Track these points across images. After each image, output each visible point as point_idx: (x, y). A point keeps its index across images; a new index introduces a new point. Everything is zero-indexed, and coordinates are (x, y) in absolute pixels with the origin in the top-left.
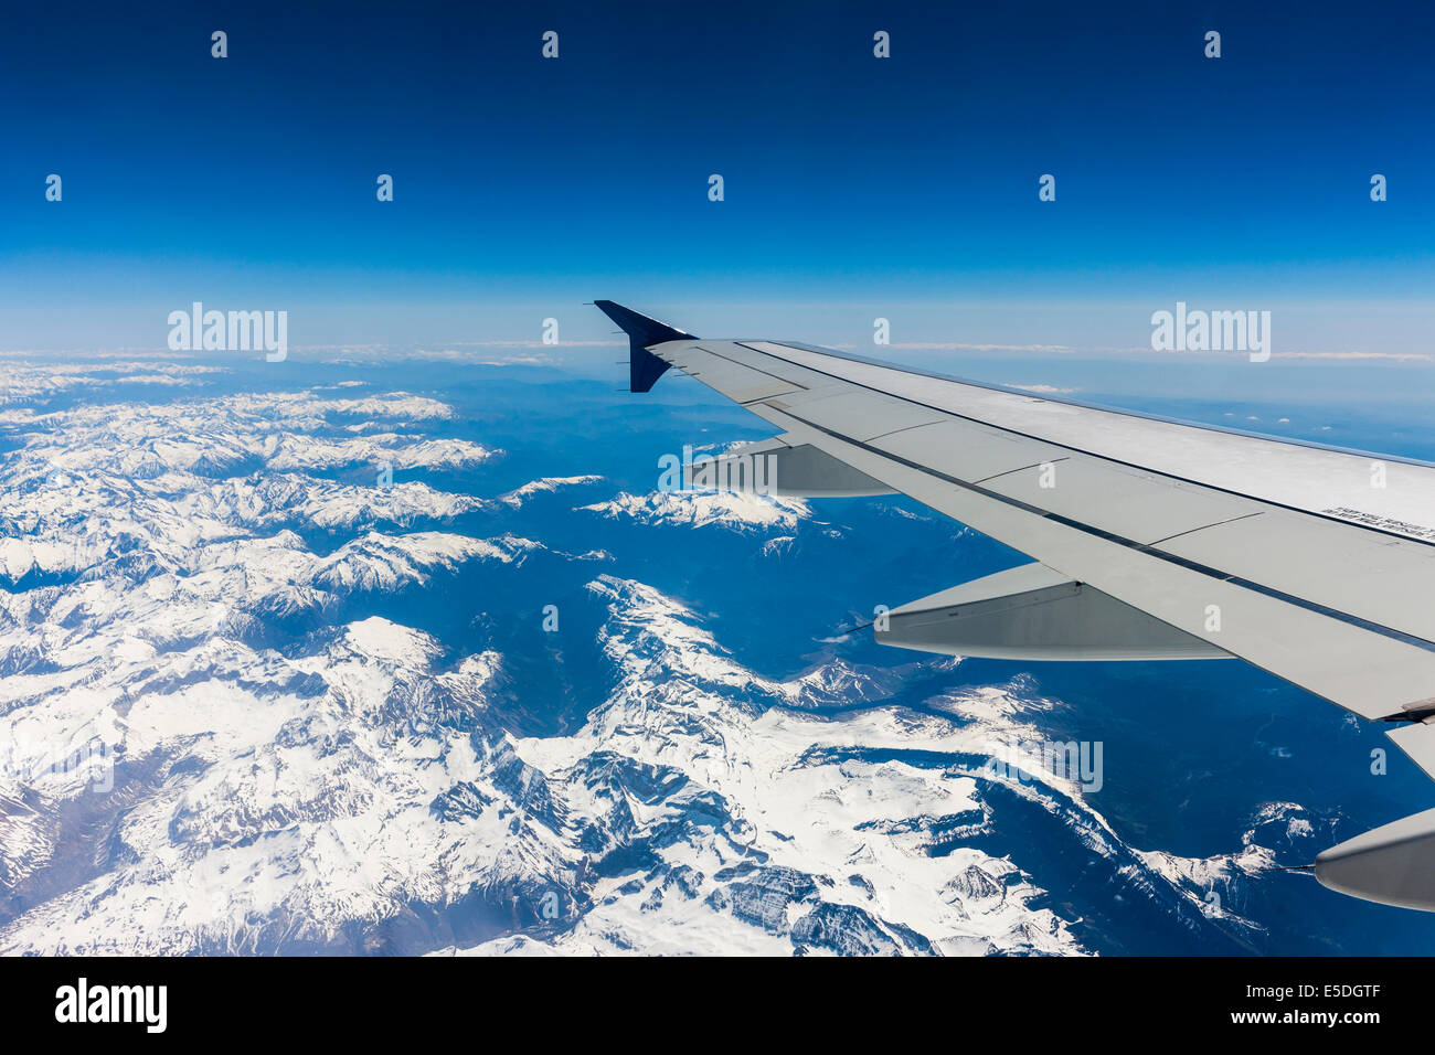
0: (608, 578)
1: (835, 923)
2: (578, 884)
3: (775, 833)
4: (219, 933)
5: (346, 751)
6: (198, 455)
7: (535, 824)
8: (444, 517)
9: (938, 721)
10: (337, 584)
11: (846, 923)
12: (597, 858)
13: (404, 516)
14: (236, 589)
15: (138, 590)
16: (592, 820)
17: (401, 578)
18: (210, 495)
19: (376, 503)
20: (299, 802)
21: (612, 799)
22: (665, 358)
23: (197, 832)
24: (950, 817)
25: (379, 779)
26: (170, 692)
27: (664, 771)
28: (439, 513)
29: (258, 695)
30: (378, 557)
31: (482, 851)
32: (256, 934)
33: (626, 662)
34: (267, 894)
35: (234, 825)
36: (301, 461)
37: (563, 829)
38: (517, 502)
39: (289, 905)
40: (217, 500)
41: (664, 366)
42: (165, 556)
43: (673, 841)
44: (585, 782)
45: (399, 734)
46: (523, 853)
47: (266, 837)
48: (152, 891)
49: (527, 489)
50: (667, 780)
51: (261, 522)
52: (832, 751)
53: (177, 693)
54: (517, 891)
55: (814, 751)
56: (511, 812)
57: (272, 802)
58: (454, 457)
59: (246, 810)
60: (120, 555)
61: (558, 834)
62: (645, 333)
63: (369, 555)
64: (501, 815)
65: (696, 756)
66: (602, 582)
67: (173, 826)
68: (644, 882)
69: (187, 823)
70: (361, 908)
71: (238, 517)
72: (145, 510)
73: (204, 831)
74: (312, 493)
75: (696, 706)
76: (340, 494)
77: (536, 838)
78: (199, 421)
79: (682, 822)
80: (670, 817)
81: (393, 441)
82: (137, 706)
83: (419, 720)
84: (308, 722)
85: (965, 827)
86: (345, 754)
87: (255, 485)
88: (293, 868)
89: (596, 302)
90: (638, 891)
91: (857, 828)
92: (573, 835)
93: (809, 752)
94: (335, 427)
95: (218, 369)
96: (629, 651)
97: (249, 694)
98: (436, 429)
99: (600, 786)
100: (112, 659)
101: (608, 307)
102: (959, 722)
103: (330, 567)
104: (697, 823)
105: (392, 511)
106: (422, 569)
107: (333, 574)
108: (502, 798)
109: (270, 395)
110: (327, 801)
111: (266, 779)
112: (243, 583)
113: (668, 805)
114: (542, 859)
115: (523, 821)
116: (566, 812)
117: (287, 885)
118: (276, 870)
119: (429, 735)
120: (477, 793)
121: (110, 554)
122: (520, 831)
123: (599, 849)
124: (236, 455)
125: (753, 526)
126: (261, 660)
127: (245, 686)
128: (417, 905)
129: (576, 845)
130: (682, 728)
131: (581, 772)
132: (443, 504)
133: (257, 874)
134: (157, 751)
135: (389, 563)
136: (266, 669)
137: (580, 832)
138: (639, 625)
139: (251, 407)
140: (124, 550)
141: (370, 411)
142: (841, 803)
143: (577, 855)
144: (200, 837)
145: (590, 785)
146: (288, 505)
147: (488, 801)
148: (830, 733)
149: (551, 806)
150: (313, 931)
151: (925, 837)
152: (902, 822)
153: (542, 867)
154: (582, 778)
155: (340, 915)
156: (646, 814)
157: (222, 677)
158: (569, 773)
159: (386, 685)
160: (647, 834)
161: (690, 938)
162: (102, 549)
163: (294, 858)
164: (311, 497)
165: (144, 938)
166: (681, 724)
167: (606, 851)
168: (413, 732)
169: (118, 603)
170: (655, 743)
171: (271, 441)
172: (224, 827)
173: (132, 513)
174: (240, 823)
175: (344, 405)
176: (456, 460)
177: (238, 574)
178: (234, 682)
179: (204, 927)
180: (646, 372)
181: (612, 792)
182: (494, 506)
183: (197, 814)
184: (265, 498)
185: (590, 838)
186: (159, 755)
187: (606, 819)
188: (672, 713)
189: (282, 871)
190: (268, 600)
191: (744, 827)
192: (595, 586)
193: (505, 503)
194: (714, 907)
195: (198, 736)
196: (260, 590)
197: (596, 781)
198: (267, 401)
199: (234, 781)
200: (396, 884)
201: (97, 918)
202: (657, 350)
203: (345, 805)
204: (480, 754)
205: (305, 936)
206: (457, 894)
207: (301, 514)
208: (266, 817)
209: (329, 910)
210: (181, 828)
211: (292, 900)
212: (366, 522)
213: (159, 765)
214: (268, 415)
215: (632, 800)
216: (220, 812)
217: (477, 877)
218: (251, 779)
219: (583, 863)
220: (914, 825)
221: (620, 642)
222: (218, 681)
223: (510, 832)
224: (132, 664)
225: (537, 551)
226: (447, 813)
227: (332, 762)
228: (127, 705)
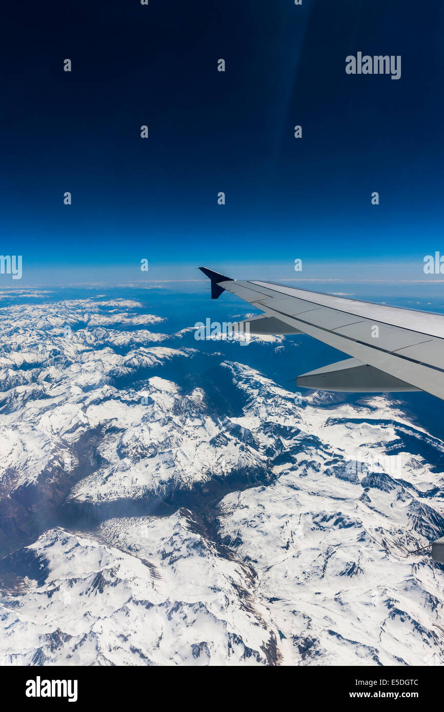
0: (228, 362)
1: (378, 479)
2: (268, 468)
3: (338, 449)
4: (151, 488)
5: (170, 424)
6: (63, 322)
7: (249, 447)
8: (158, 341)
9: (367, 409)
10: (133, 365)
11: (382, 479)
12: (272, 459)
13: (145, 342)
14: (100, 367)
15: (67, 369)
16: (269, 446)
17: (155, 363)
18: (76, 335)
19: (135, 337)
20: (159, 441)
21: (274, 438)
22: (223, 287)
23: (128, 453)
24: (392, 441)
25: (184, 433)
26: (98, 404)
27: (291, 428)
28: (156, 340)
29: (128, 405)
30: (145, 356)
31: (231, 457)
32: (164, 488)
33: (248, 391)
34: (165, 474)
35: (140, 450)
36: (99, 323)
37: (259, 449)
38: (180, 335)
39: (174, 478)
40: (79, 337)
41: (223, 290)
42: (70, 357)
43: (298, 452)
44: (264, 433)
45: (186, 417)
46: (248, 457)
47: (159, 454)
48: (124, 474)
49: (183, 331)
50: (293, 431)
51: (95, 345)
52: (335, 420)
53: (101, 404)
54: (248, 471)
55: (329, 420)
56: (239, 443)
57: (151, 442)
58: (152, 321)
59: (143, 445)
60: (54, 357)
61: (258, 451)
62: (216, 279)
63: (142, 355)
64: (235, 445)
65: (296, 423)
66: (226, 363)
67: (118, 451)
68: (298, 467)
69: (124, 450)
70: (198, 478)
71: (87, 343)
72: (57, 341)
73: (130, 452)
74: (111, 334)
75: (286, 405)
76: (121, 334)
77: (250, 452)
78: (56, 310)
79: (301, 446)
80: (296, 444)
81: (127, 316)
82: (88, 409)
83: (193, 412)
84: (154, 414)
85: (396, 445)
86: (170, 425)
87: (91, 332)
88: (172, 465)
89: (200, 268)
90: (296, 470)
91: (360, 446)
92: (263, 451)
93: (328, 420)
94: (104, 311)
95: (52, 292)
96: (248, 387)
97: (125, 405)
98: (139, 311)
99: (269, 434)
100: (71, 393)
101: (203, 269)
102: (374, 409)
103: (130, 360)
104: (306, 446)
105: (141, 340)
106: (161, 359)
107: (131, 362)
108: (234, 439)
109: (76, 300)
110: (168, 441)
111: (146, 433)
112: (102, 366)
113: (295, 440)
114: (254, 460)
115: (245, 447)
116: (259, 443)
117: (172, 471)
118: (165, 466)
119: (196, 417)
120: (226, 437)
121: (50, 357)
122: (245, 450)
123: (272, 456)
124: (76, 321)
125: (268, 342)
126: (127, 393)
127: (123, 402)
128: (215, 477)
129: (264, 455)
130: (287, 413)
131: (262, 429)
132: (156, 337)
133: (160, 467)
134: (99, 425)
135: (150, 358)
136: (130, 396)
137: (265, 450)
138: (249, 377)
139: (71, 304)
140: (55, 355)
141: (113, 305)
142: (352, 437)
143: (266, 458)
144: (129, 455)
145: (266, 434)
146: (103, 338)
147: (229, 440)
148: (333, 413)
149: (254, 441)
150: (185, 487)
151: (384, 448)
152: (375, 444)
153: (255, 462)
154: (262, 431)
155: (192, 481)
156: (286, 443)
157: (115, 399)
158: (257, 429)
159: (172, 400)
160: (289, 450)
161: (322, 486)
162: (47, 355)
163: (172, 461)
164: (111, 335)
165: (126, 490)
166: (286, 412)
167: (275, 456)
168: (191, 416)
169: (61, 374)
170: (283, 418)
171: (86, 316)
172: (137, 451)
173: (53, 342)
174: (142, 449)
175: (104, 303)
176: (152, 322)
177: (100, 363)
178: (119, 401)
179: (146, 486)
180: (217, 292)
181: (274, 436)
182: (173, 337)
183: (127, 447)
184: (95, 336)
185: (269, 452)
186: (100, 426)
187: (273, 445)
188: (283, 408)
189: (168, 466)
190: (112, 372)
191: (329, 447)
192: (223, 364)
193: (177, 337)
194: (328, 475)
195: (112, 419)
196: (108, 368)
197: (268, 432)
198: (76, 302)
199: (137, 435)
200: (207, 469)
201: (108, 484)
202: (220, 284)
203: (174, 442)
204: (217, 424)
205: (183, 488)
206: (227, 472)
207: (108, 341)
208: (149, 447)
209: (188, 479)
210: (122, 452)
211: (175, 476)
212: (132, 344)
213: (101, 430)
214: (78, 307)
215: (281, 438)
216: (134, 446)
217: (232, 466)
218: (141, 434)
219: (268, 460)
220: (379, 445)
221: (243, 383)
222: (113, 400)
223: (241, 450)
224: (78, 395)
225: (197, 352)
226: (216, 444)
227: (167, 428)
228: (85, 409)
